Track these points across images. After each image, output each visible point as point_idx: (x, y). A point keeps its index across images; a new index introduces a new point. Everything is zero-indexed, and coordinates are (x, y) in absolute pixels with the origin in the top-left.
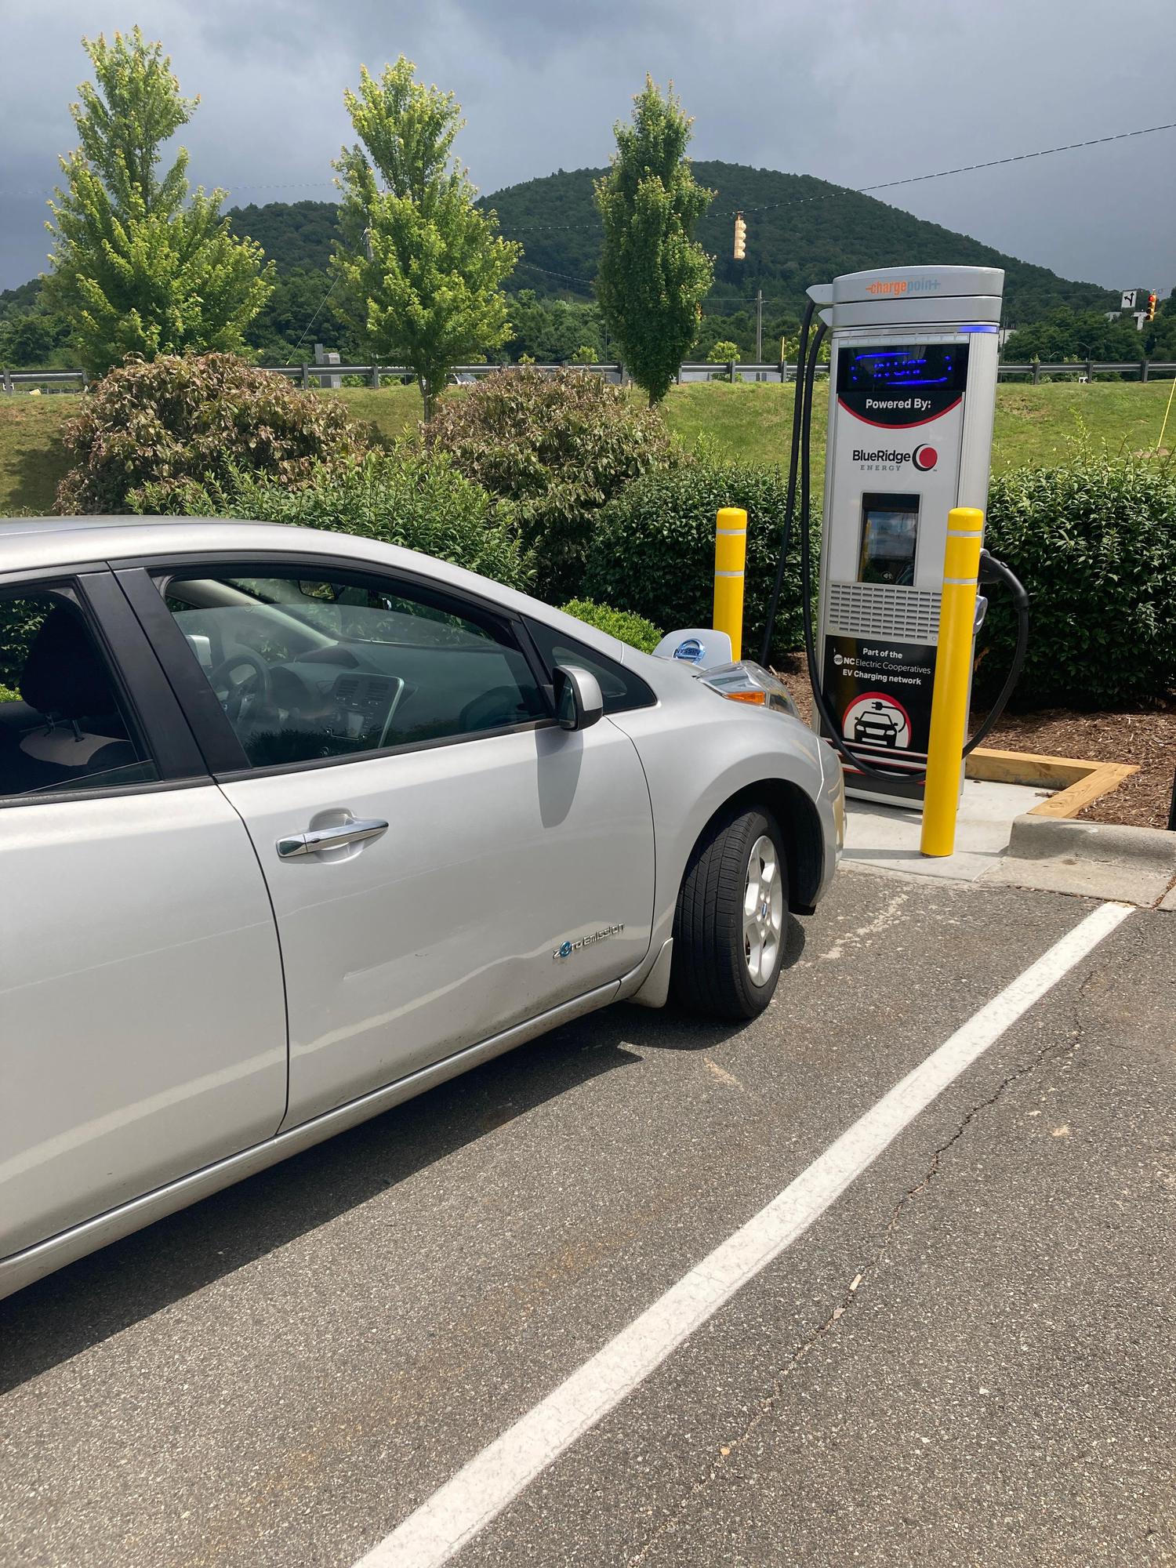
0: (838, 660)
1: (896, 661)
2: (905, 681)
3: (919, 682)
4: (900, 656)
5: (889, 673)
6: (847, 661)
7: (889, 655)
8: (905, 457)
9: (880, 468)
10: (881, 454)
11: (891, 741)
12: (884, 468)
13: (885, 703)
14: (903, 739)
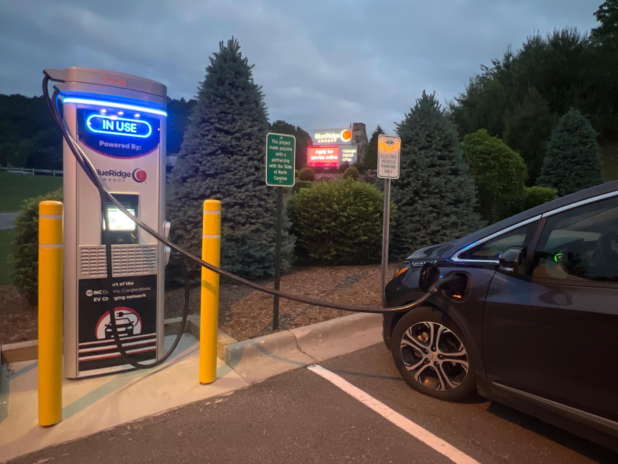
0: (89, 293)
1: (130, 287)
2: (136, 296)
3: (144, 295)
4: (132, 283)
5: (126, 294)
6: (96, 292)
7: (125, 284)
8: (127, 175)
9: (112, 180)
10: (112, 172)
11: (130, 333)
12: (115, 180)
13: (124, 312)
14: (137, 329)
